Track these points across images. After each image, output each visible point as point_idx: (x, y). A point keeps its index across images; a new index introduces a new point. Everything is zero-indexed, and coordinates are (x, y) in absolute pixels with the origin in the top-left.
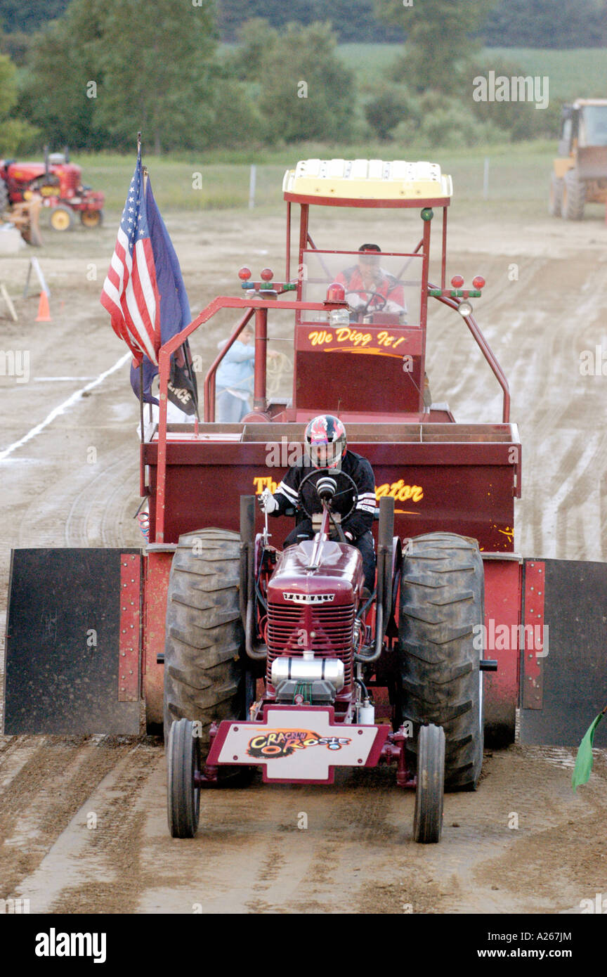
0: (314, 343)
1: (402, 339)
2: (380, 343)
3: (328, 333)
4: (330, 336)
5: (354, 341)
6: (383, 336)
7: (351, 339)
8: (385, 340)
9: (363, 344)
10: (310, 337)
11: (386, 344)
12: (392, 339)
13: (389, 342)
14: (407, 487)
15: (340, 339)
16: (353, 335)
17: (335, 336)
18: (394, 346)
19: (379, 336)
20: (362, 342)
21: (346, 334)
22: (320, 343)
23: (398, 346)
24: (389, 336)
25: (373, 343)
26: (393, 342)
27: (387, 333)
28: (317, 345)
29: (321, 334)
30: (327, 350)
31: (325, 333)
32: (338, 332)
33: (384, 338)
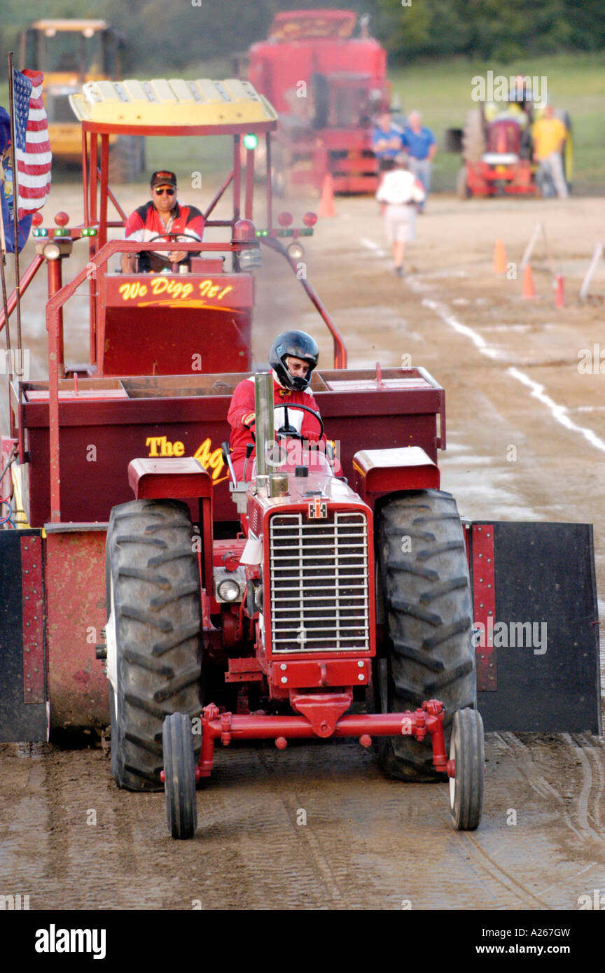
0: (126, 298)
1: (228, 289)
2: (204, 294)
3: (141, 285)
4: (144, 287)
5: (173, 293)
6: (206, 286)
7: (169, 291)
8: (209, 290)
9: (184, 296)
10: (121, 290)
11: (211, 295)
12: (216, 288)
13: (214, 292)
15: (156, 292)
16: (171, 286)
17: (150, 288)
18: (221, 297)
19: (202, 286)
20: (182, 293)
21: (162, 285)
22: (133, 296)
23: (225, 296)
24: (213, 285)
25: (196, 294)
26: (219, 292)
27: (209, 282)
28: (130, 299)
29: (134, 285)
30: (141, 305)
31: (137, 284)
32: (152, 283)
33: (208, 288)
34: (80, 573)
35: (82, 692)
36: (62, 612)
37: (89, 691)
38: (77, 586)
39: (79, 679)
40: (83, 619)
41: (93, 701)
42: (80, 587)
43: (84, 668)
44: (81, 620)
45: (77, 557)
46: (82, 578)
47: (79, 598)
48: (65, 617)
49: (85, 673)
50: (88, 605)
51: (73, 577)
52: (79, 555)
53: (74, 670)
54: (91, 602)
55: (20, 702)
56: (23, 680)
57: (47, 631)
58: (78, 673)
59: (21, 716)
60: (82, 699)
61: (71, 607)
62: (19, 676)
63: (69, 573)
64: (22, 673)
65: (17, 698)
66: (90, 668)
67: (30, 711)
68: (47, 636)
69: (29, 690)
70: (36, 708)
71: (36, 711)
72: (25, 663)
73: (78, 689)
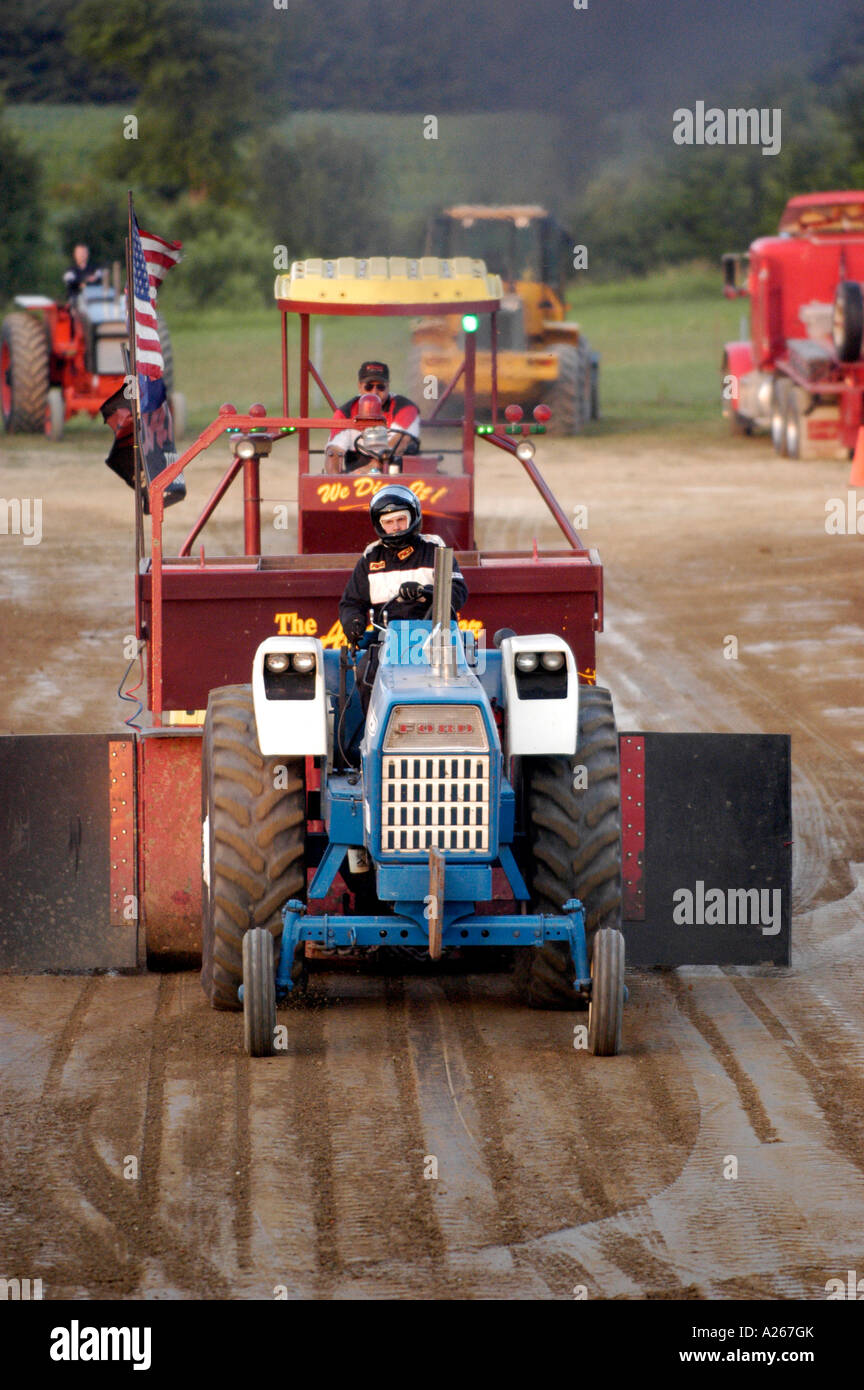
0: (325, 500)
1: (443, 491)
3: (343, 486)
4: (346, 489)
6: (417, 488)
10: (320, 491)
12: (428, 490)
13: (426, 495)
15: (359, 494)
16: (376, 488)
17: (353, 490)
18: (433, 500)
21: (367, 486)
22: (333, 499)
23: (439, 499)
24: (425, 487)
26: (430, 495)
27: (421, 484)
28: (329, 502)
29: (334, 487)
30: (342, 509)
31: (339, 486)
32: (356, 484)
33: (419, 490)
34: (181, 783)
35: (182, 915)
36: (160, 826)
37: (189, 914)
38: (177, 798)
39: (179, 900)
40: (184, 834)
41: (193, 925)
43: (183, 888)
44: (181, 836)
46: (183, 788)
48: (164, 831)
49: (185, 893)
50: (188, 819)
51: (174, 786)
53: (173, 889)
54: (192, 816)
55: (106, 924)
56: (109, 899)
57: (142, 846)
58: (177, 892)
59: (106, 939)
60: (182, 921)
61: (170, 820)
62: (105, 895)
63: (169, 782)
64: (108, 892)
65: (103, 919)
66: (191, 887)
67: (117, 934)
68: (142, 852)
69: (115, 910)
70: (124, 931)
71: (124, 934)
72: (112, 881)
73: (177, 911)
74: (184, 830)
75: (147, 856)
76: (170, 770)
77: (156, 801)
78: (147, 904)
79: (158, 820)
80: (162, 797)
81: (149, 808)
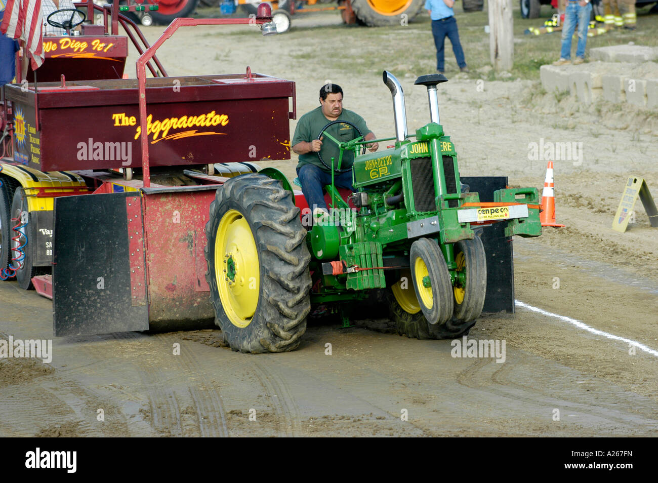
1: (111, 45)
2: (94, 48)
3: (53, 43)
4: (55, 45)
5: (74, 48)
6: (96, 43)
7: (72, 47)
8: (98, 46)
9: (81, 50)
11: (99, 49)
12: (103, 45)
13: (101, 47)
14: (218, 116)
15: (63, 47)
16: (73, 44)
17: (59, 45)
18: (105, 50)
19: (93, 43)
20: (80, 48)
21: (67, 43)
22: (48, 51)
23: (108, 50)
24: (101, 43)
25: (89, 49)
26: (105, 47)
27: (98, 41)
28: (46, 52)
29: (48, 44)
30: (54, 56)
31: (51, 43)
32: (61, 42)
33: (97, 45)
34: (168, 220)
35: (171, 298)
36: (157, 246)
37: (175, 297)
38: (166, 229)
39: (169, 289)
40: (171, 250)
41: (177, 303)
42: (168, 229)
43: (172, 282)
44: (169, 250)
45: (165, 209)
46: (169, 223)
47: (168, 236)
48: (159, 249)
49: (173, 285)
50: (173, 241)
51: (164, 221)
52: (167, 208)
53: (166, 283)
54: (175, 239)
55: (129, 305)
56: (130, 291)
57: (147, 258)
58: (168, 285)
59: (129, 315)
60: (171, 301)
61: (162, 242)
62: (128, 288)
63: (161, 219)
64: (129, 286)
65: (127, 303)
66: (176, 281)
67: (136, 311)
68: (148, 262)
69: (135, 297)
70: (140, 309)
71: (140, 311)
72: (132, 280)
73: (168, 295)
74: (171, 247)
75: (150, 263)
76: (161, 212)
77: (154, 231)
78: (152, 293)
79: (155, 242)
80: (157, 229)
81: (150, 236)
